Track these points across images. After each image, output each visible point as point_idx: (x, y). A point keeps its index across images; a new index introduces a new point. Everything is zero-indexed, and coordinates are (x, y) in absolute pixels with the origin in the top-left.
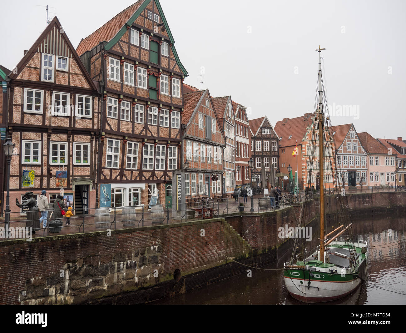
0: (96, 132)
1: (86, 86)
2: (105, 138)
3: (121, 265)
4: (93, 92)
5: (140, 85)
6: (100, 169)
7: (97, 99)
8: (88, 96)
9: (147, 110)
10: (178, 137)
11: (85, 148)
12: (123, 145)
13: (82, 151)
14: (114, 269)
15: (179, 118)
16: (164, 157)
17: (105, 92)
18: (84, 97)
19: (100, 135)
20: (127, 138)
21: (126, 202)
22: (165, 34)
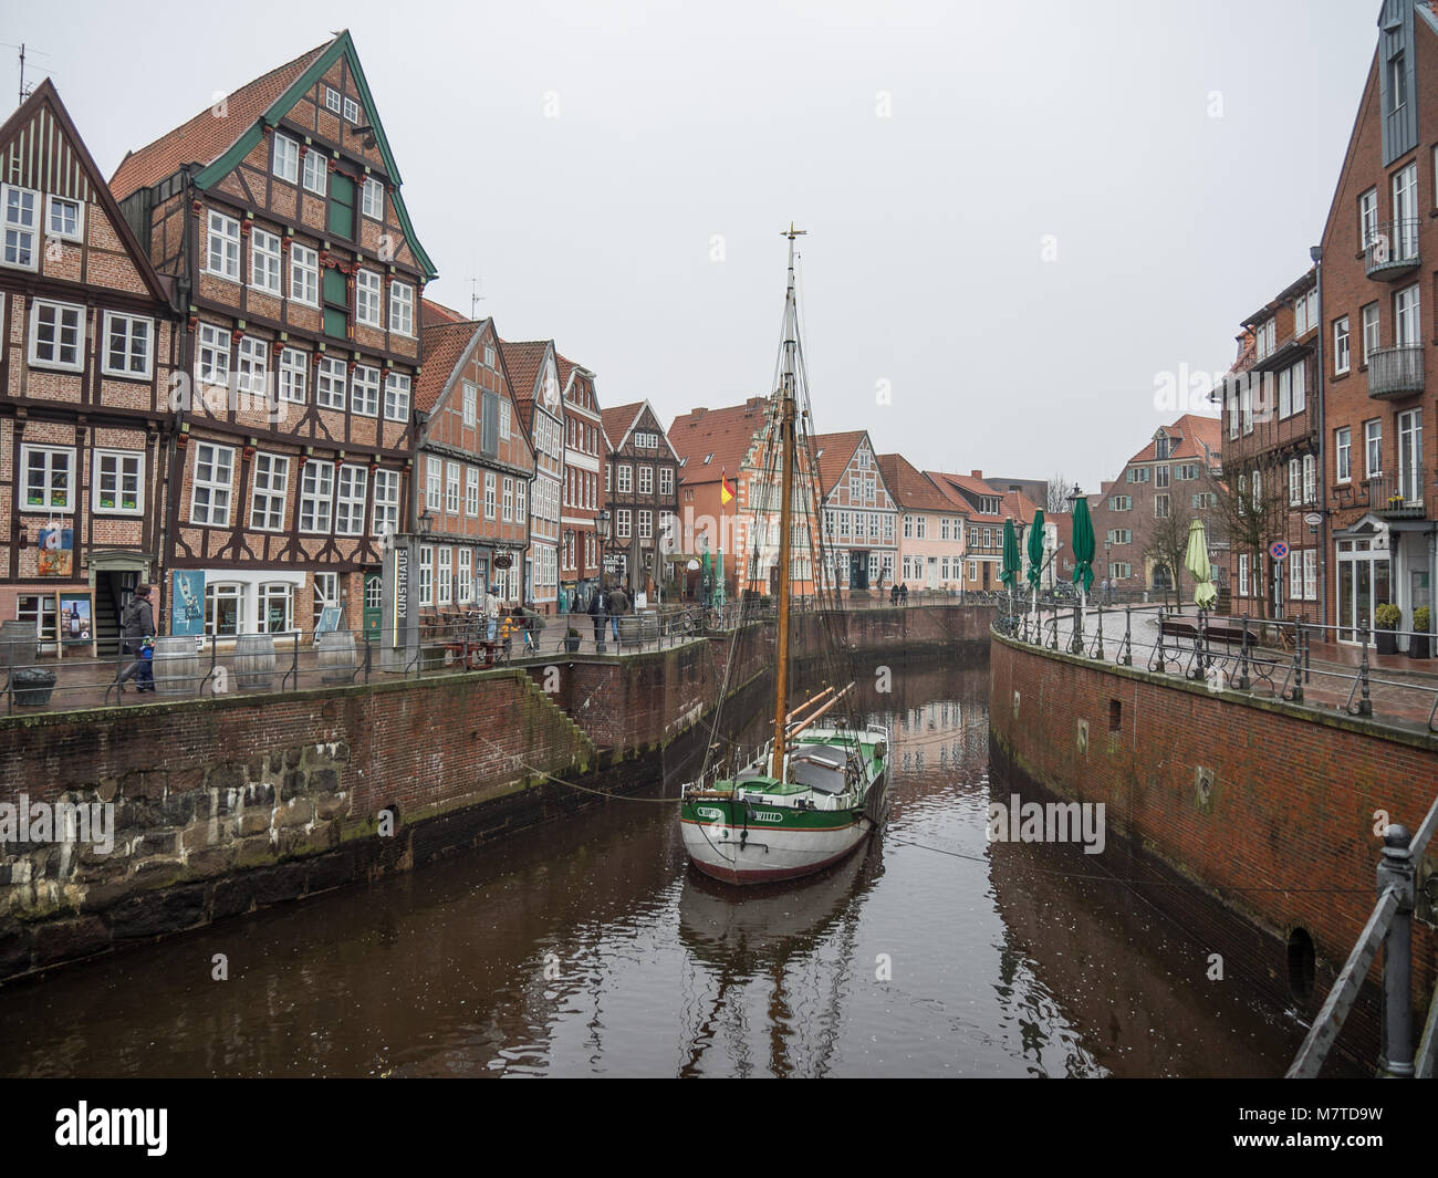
0: (162, 422)
1: (137, 287)
2: (189, 441)
3: (231, 797)
4: (156, 306)
5: (298, 293)
6: (174, 527)
7: (169, 328)
8: (140, 318)
9: (315, 367)
10: (403, 446)
11: (130, 465)
12: (243, 461)
13: (119, 474)
14: (207, 808)
15: (407, 392)
16: (362, 501)
17: (193, 309)
18: (130, 319)
19: (176, 431)
20: (254, 442)
21: (249, 621)
22: (374, 155)
